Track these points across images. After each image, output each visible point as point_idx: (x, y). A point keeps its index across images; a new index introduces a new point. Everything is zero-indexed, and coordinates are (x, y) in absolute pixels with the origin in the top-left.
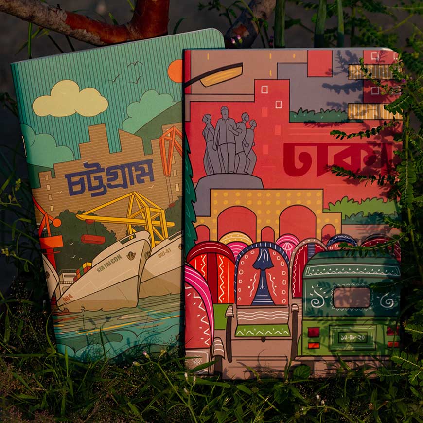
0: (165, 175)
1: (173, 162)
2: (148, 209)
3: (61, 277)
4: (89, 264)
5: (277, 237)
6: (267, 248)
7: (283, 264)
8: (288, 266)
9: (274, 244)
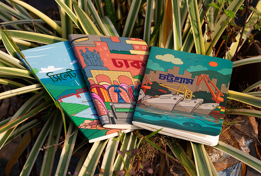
0: (197, 84)
1: (202, 82)
2: (186, 90)
3: (146, 96)
4: (158, 96)
5: (119, 84)
6: (117, 87)
7: (124, 91)
8: (127, 92)
9: (119, 86)
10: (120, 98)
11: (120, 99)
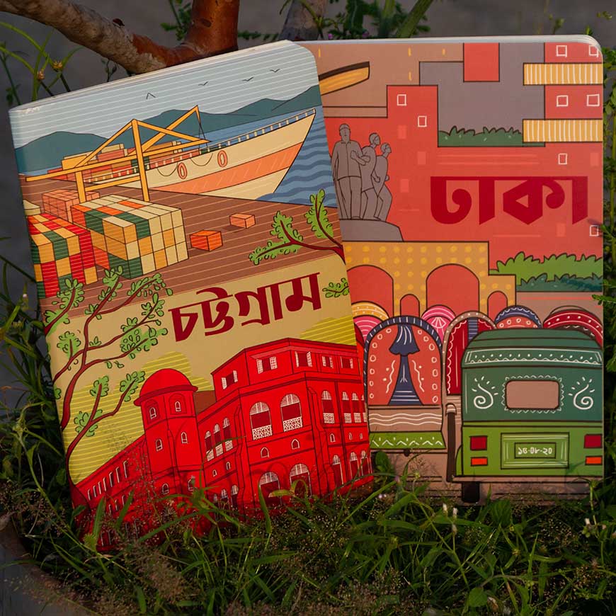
5: (423, 309)
6: (410, 324)
7: (432, 347)
8: (440, 350)
9: (419, 319)
10: (404, 379)
11: (405, 387)
